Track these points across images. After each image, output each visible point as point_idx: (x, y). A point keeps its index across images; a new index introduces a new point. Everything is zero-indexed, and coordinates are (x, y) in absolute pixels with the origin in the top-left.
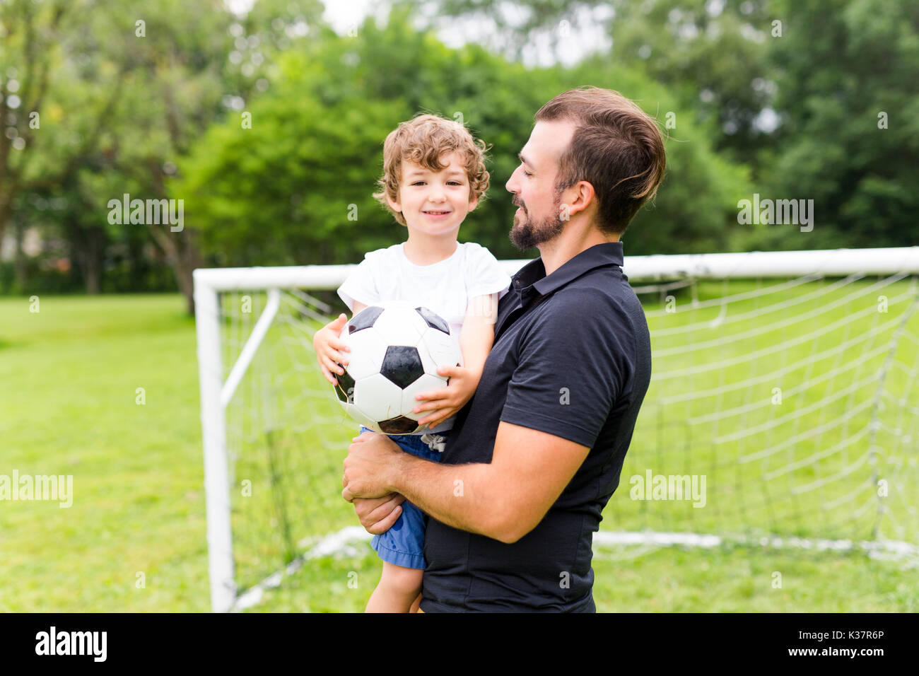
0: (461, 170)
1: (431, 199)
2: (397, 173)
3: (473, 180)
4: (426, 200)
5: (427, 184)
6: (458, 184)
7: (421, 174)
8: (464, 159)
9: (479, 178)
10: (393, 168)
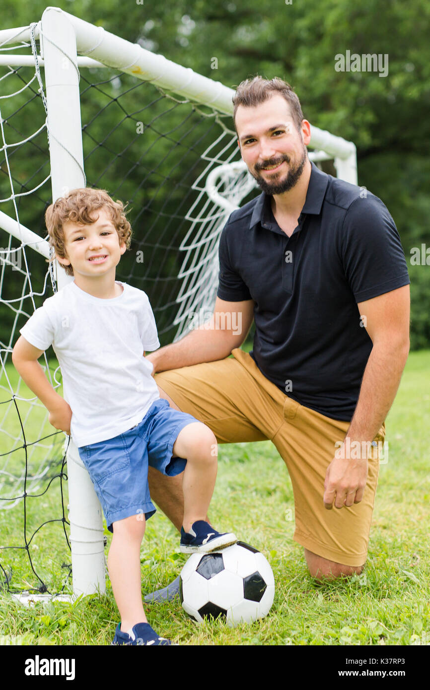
0: (109, 223)
1: (91, 248)
2: (61, 235)
3: (119, 230)
4: (88, 249)
5: (85, 238)
6: (109, 234)
7: (80, 231)
8: (109, 214)
9: (123, 228)
10: (57, 232)
